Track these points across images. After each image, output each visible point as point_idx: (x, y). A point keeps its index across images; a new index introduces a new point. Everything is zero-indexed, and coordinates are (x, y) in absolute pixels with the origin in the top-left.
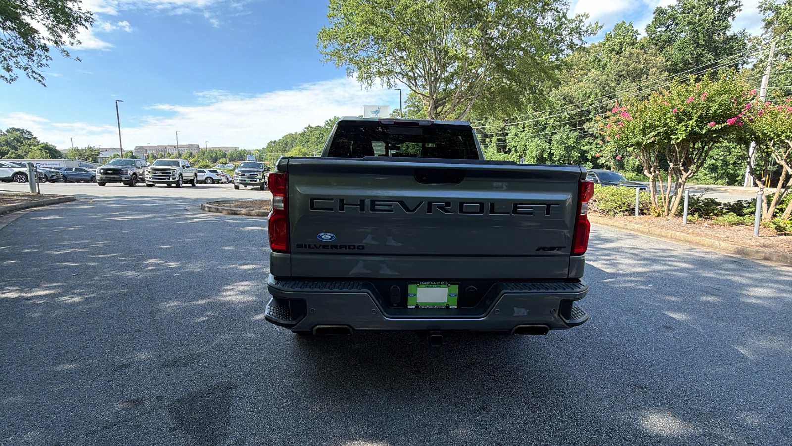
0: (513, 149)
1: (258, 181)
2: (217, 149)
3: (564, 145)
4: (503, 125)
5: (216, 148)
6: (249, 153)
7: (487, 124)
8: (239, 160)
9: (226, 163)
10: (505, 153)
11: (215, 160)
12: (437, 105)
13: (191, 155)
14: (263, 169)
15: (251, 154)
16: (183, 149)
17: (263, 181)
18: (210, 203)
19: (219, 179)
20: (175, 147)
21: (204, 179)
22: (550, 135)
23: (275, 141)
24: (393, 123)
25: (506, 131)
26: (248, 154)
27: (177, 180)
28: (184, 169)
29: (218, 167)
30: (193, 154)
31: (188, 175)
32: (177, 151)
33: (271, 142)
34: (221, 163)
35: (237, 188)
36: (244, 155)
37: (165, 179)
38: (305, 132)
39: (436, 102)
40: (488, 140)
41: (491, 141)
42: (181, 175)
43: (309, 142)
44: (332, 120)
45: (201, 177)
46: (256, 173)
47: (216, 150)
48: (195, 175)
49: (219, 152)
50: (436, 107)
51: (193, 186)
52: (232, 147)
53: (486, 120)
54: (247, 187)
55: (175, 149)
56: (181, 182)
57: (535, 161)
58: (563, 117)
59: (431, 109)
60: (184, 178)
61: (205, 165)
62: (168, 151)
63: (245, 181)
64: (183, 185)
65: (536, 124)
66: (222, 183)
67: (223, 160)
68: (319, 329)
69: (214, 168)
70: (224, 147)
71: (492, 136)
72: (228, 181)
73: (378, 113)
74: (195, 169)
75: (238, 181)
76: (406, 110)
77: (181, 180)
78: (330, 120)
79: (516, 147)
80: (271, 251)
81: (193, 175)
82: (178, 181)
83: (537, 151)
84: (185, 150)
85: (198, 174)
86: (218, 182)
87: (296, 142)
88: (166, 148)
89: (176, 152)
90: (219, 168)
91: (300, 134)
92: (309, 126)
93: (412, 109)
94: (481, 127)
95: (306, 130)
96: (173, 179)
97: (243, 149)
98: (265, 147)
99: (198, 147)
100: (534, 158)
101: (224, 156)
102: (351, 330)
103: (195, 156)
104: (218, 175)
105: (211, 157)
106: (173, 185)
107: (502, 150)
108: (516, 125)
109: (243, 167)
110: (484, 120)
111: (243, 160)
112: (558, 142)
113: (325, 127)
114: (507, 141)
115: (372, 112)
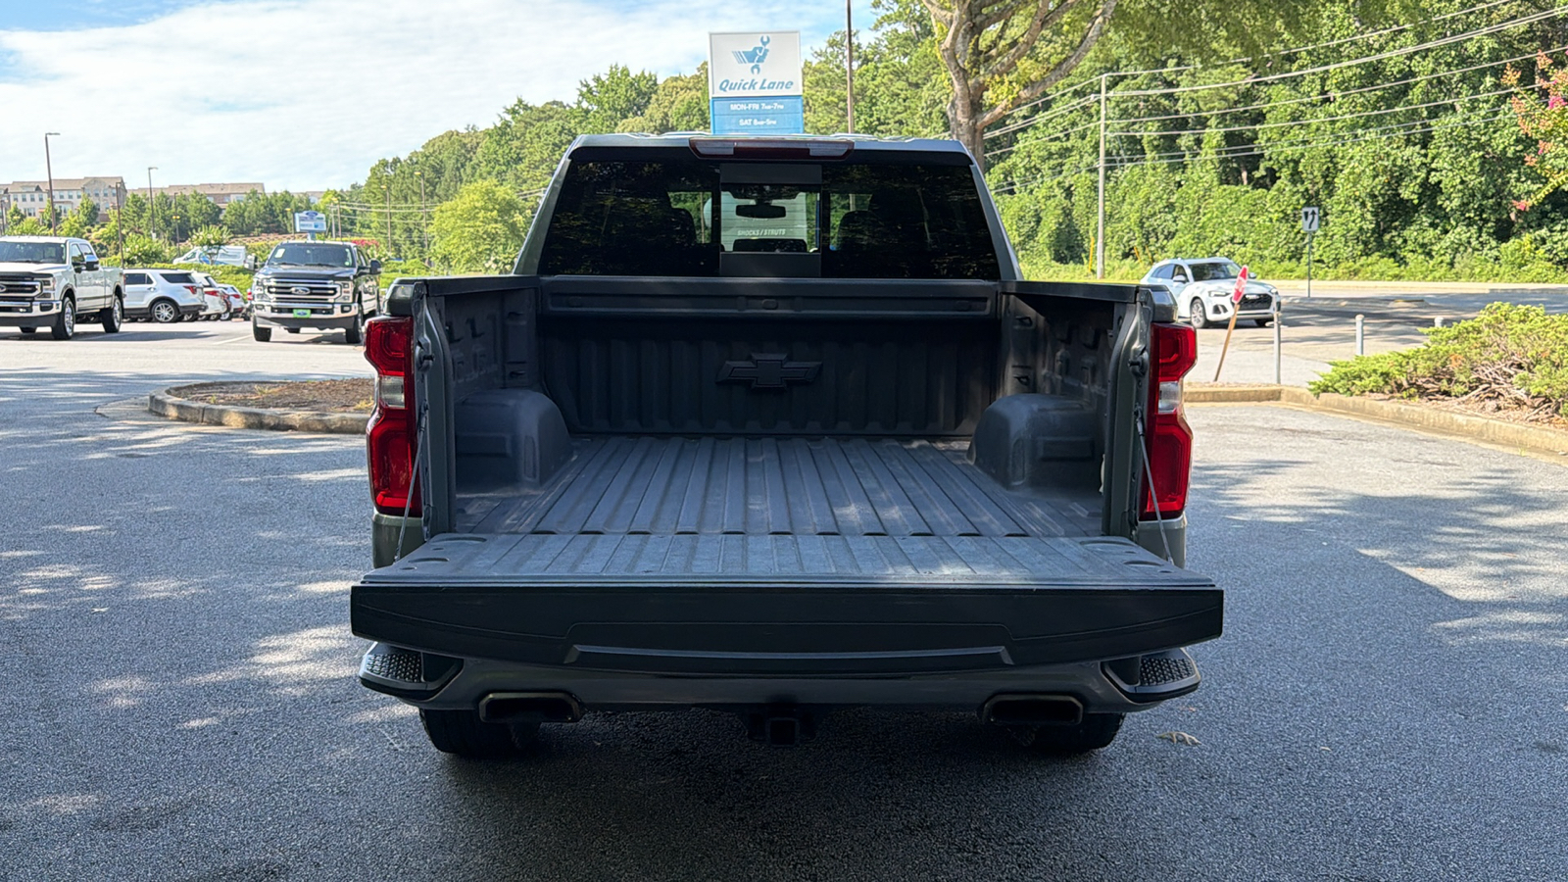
0: (1285, 173)
1: (337, 313)
2: (187, 193)
3: (1475, 154)
4: (1244, 80)
5: (185, 187)
6: (306, 205)
7: (1184, 79)
8: (268, 231)
9: (220, 244)
10: (1257, 184)
11: (181, 233)
12: (978, 19)
13: (93, 216)
14: (353, 266)
15: (308, 208)
16: (65, 194)
17: (354, 311)
18: (178, 391)
19: (199, 303)
20: (38, 189)
21: (145, 303)
22: (1425, 114)
23: (396, 161)
24: (731, 152)
25: (1255, 105)
26: (298, 210)
27: (54, 311)
28: (78, 271)
29: (190, 256)
30: (102, 210)
31: (93, 292)
32: (46, 204)
33: (384, 164)
34: (202, 245)
35: (263, 335)
36: (284, 213)
37: (16, 310)
38: (507, 125)
39: (975, 10)
40: (1185, 140)
41: (1199, 142)
42: (69, 293)
43: (519, 160)
44: (604, 78)
45: (137, 297)
46: (330, 284)
47: (185, 198)
48: (118, 292)
49: (192, 206)
50: (975, 30)
51: (111, 329)
52: (241, 185)
53: (1178, 64)
54: (297, 331)
55: (36, 196)
56: (68, 318)
57: (1369, 216)
58: (1472, 48)
59: (954, 38)
60: (79, 305)
61: (145, 254)
62: (13, 203)
63: (290, 310)
64: (79, 328)
65: (1373, 73)
66: (208, 318)
67: (212, 233)
68: (492, 701)
69: (179, 264)
70: (211, 186)
71: (1202, 123)
72: (229, 309)
73: (761, 60)
74: (111, 271)
75: (267, 313)
76: (879, 34)
77: (68, 310)
78: (597, 79)
79: (1297, 162)
80: (376, 512)
81: (110, 291)
82: (61, 316)
83: (1375, 177)
84: (75, 199)
85: (128, 289)
86: (194, 314)
87: (475, 161)
88: (6, 191)
89: (40, 207)
90: (195, 260)
91: (488, 133)
92: (520, 101)
93: (901, 29)
94: (1158, 92)
95: (509, 117)
96: (43, 309)
97: (280, 190)
98: (362, 182)
99: (120, 189)
100: (1363, 205)
101: (213, 217)
102: (574, 705)
103: (109, 220)
104: (193, 290)
105: (168, 222)
106: (40, 330)
107: (1244, 175)
108: (1295, 83)
109: (282, 262)
110: (1172, 62)
111: (281, 230)
112: (1453, 140)
113: (579, 103)
114: (1262, 140)
115: (737, 54)
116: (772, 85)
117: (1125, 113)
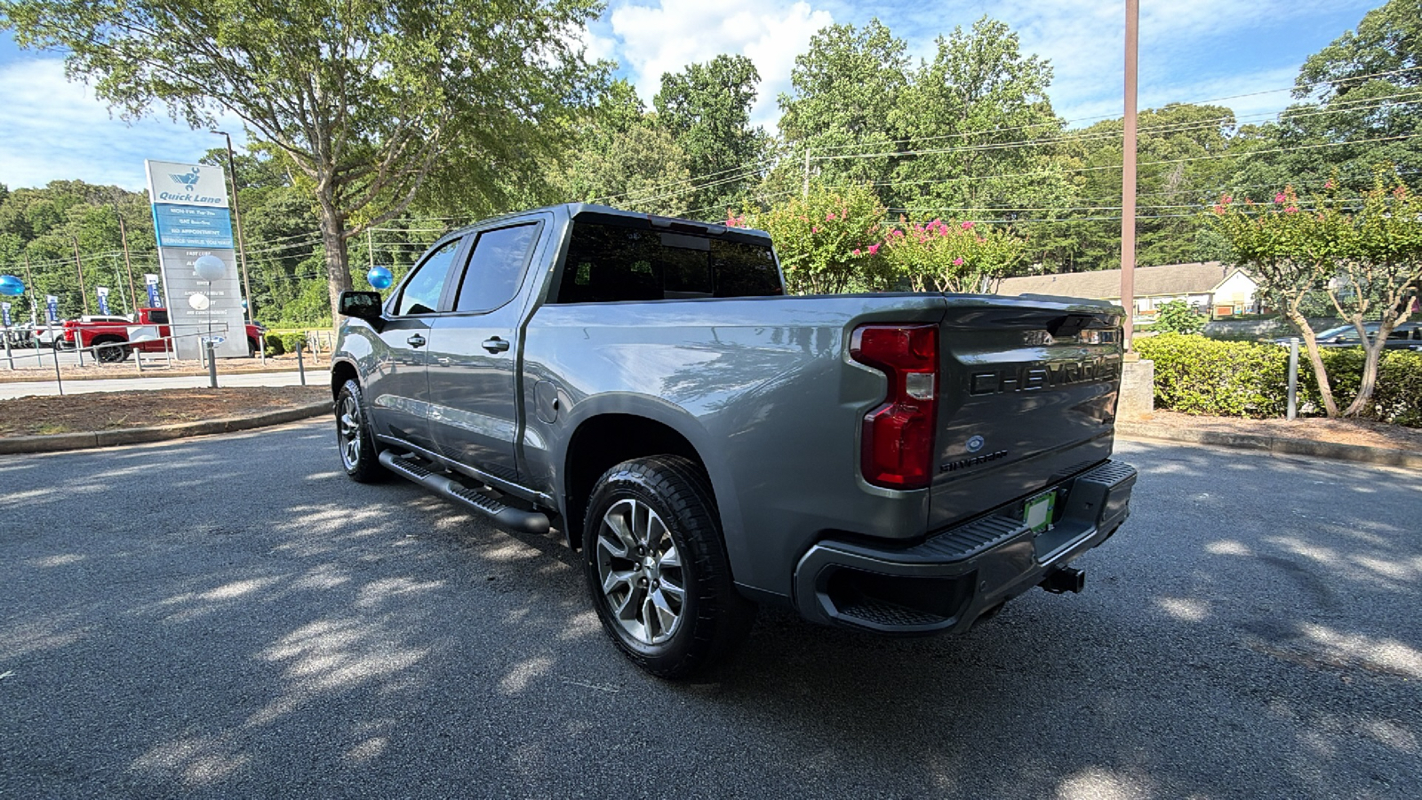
24: (669, 225)
59: (325, 186)
73: (194, 182)
115: (174, 177)
116: (204, 199)
117: (380, 240)
